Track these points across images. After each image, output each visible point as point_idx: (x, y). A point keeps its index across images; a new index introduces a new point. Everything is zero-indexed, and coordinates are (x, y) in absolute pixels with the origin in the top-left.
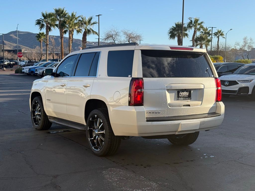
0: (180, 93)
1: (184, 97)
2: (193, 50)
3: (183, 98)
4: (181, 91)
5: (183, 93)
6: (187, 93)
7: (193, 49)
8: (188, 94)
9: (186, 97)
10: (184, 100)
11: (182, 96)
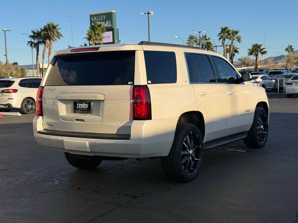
0: (78, 105)
1: (82, 110)
2: (98, 50)
3: (80, 110)
4: (78, 102)
5: (81, 104)
6: (86, 104)
7: (98, 48)
8: (87, 106)
9: (85, 110)
10: (82, 113)
11: (81, 108)
